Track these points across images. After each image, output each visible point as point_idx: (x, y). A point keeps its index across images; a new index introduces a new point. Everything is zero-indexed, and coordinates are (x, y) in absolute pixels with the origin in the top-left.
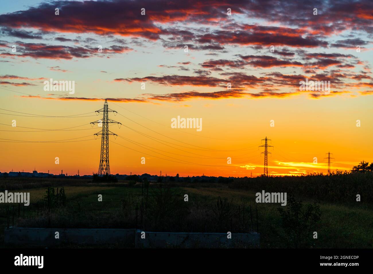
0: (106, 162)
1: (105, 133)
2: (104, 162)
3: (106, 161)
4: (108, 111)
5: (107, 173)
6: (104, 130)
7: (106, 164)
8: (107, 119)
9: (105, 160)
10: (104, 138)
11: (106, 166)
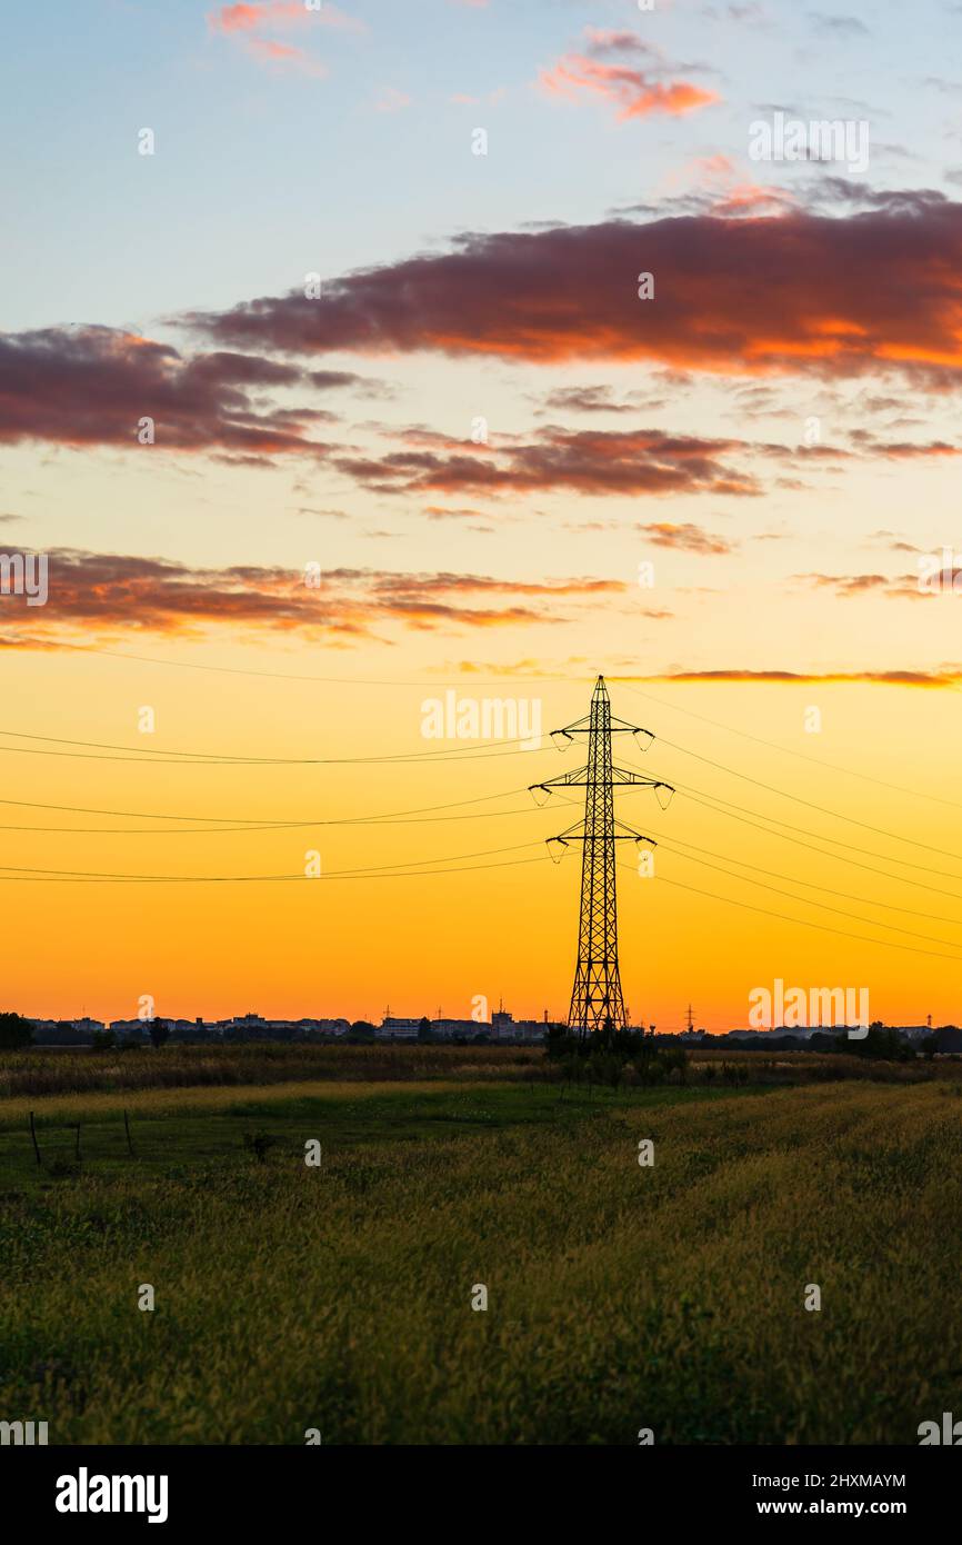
0: (606, 967)
1: (600, 835)
2: (597, 968)
3: (605, 963)
4: (610, 730)
5: (609, 1021)
6: (594, 819)
7: (603, 979)
8: (605, 767)
9: (598, 959)
10: (593, 855)
11: (603, 986)
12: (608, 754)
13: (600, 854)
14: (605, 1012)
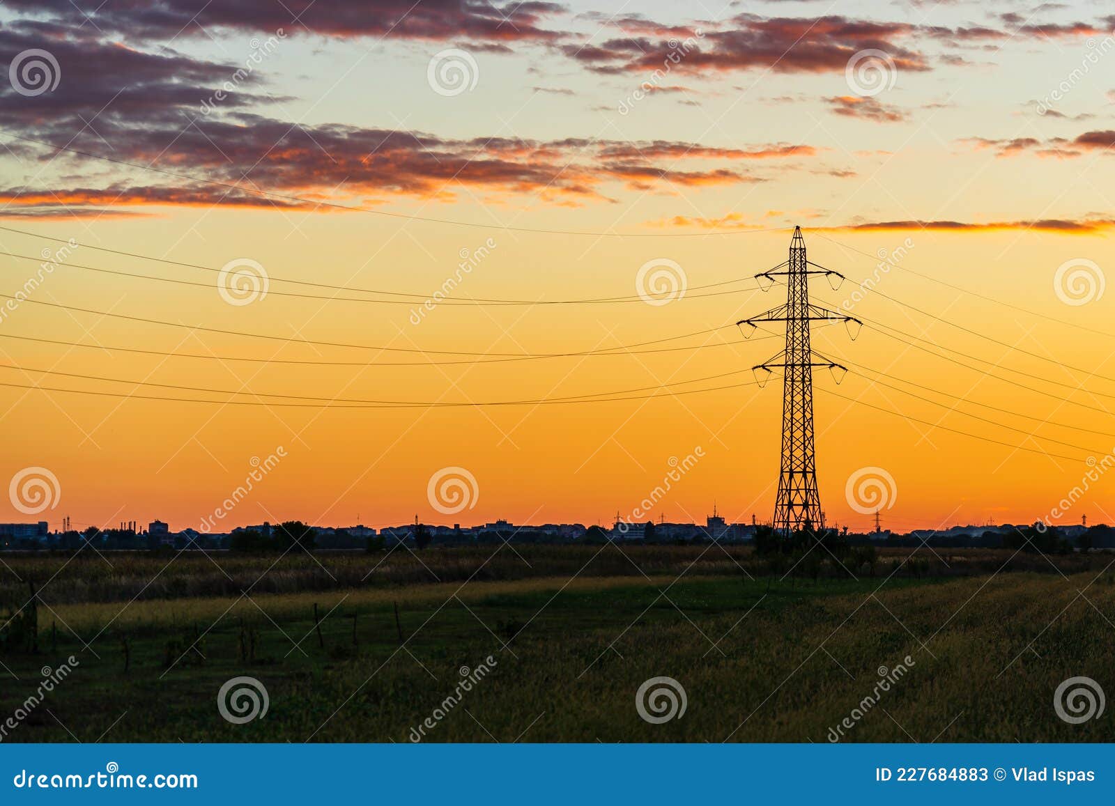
0: (805, 476)
1: (799, 363)
2: (798, 477)
3: (804, 473)
4: (806, 273)
5: (808, 522)
6: (793, 349)
7: (802, 486)
8: (802, 304)
9: (798, 469)
10: (793, 381)
11: (803, 493)
12: (804, 293)
13: (799, 379)
14: (804, 515)
